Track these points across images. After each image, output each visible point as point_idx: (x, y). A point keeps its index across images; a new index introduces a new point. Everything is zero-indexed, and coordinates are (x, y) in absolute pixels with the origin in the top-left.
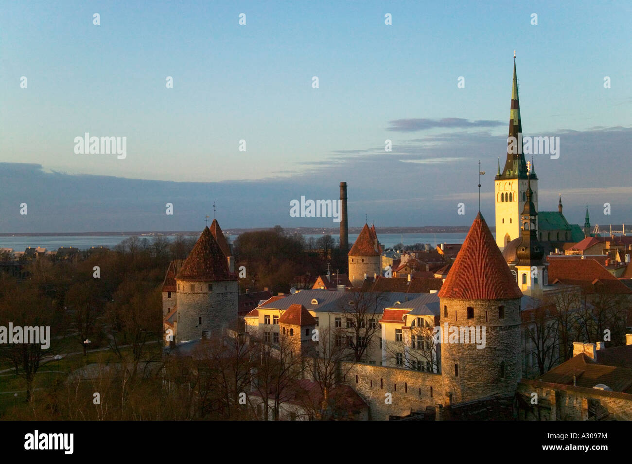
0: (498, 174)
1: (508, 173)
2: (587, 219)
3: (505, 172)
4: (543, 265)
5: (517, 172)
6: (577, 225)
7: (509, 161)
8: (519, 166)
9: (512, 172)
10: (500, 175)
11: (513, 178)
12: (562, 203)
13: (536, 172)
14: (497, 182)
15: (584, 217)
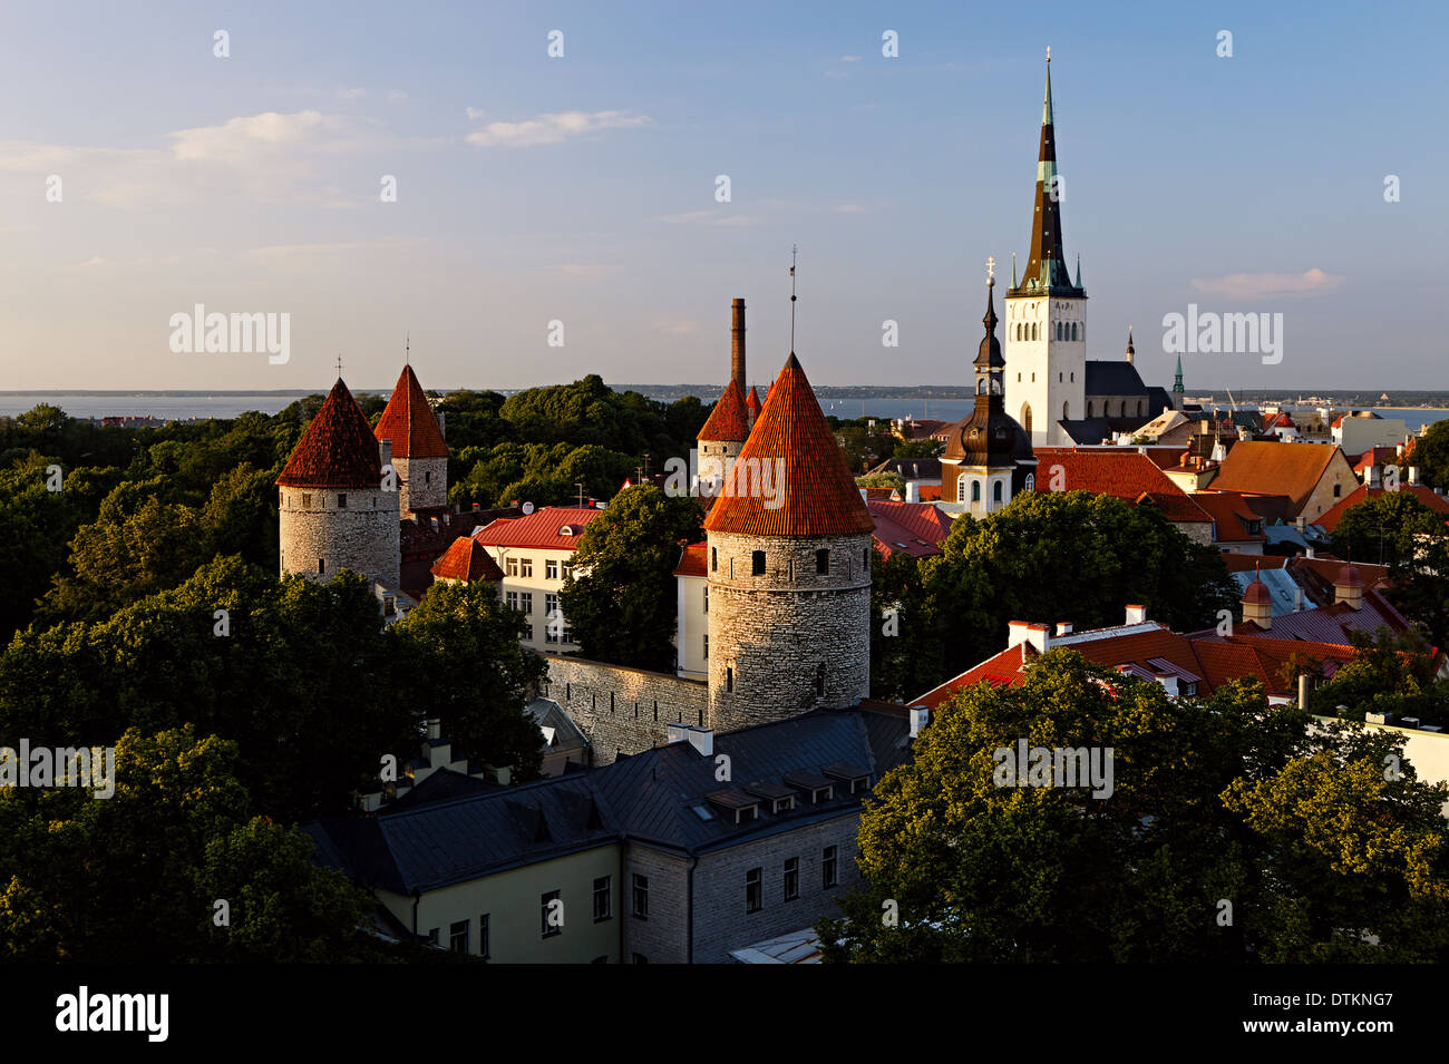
0: (1012, 287)
1: (1030, 285)
2: (1179, 377)
3: (1025, 283)
4: (1014, 464)
5: (1047, 284)
6: (1162, 388)
7: (1034, 262)
8: (1052, 271)
9: (1037, 283)
10: (1016, 289)
11: (1041, 294)
12: (1134, 346)
13: (1084, 284)
14: (1010, 302)
15: (1174, 372)
